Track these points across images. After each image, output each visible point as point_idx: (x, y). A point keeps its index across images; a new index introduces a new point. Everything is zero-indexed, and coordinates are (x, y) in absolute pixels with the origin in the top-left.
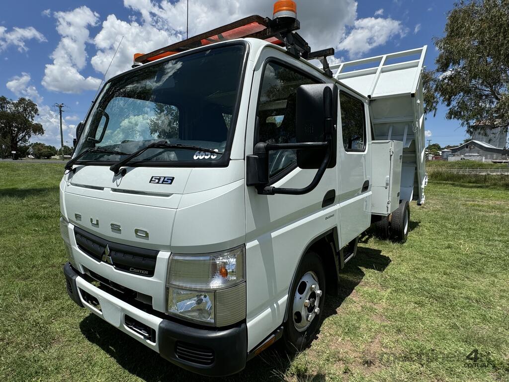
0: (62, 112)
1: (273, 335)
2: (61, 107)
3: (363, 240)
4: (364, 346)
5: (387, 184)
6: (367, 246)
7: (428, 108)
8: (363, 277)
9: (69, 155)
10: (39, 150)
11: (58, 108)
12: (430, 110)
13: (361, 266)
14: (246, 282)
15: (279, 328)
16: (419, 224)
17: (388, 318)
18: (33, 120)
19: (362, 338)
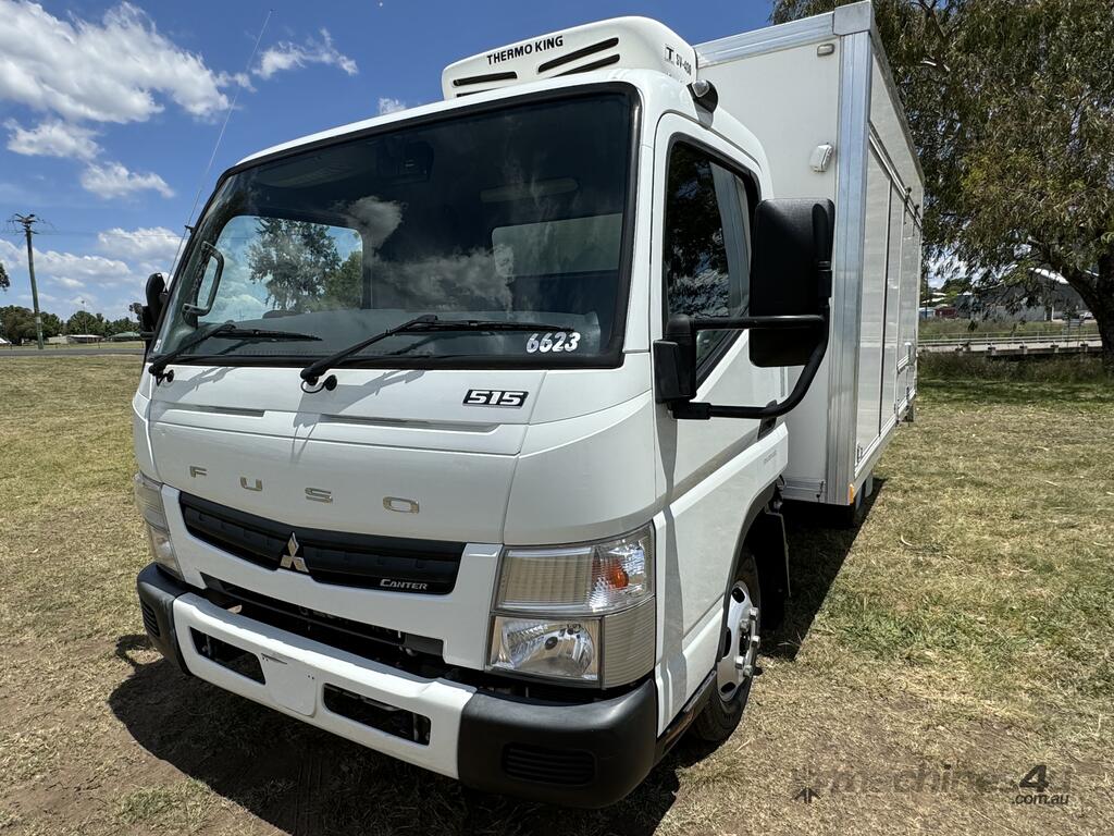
0: (33, 236)
2: (30, 222)
9: (91, 333)
10: (16, 323)
11: (21, 226)
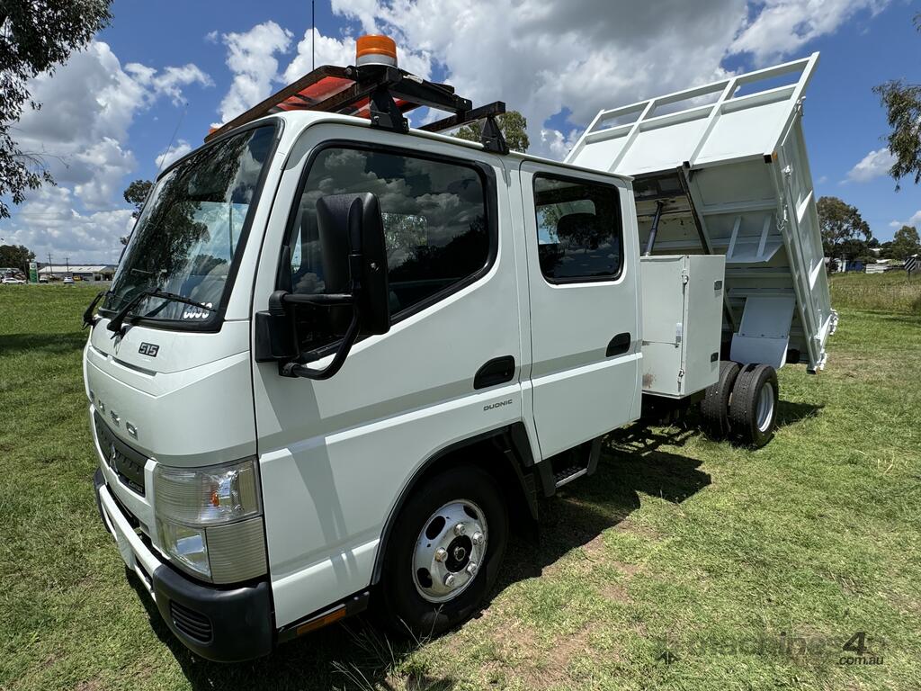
1: (343, 605)
3: (678, 439)
4: (556, 639)
5: (679, 339)
6: (679, 451)
7: (903, 166)
8: (630, 512)
12: (908, 170)
13: (641, 490)
14: (263, 516)
15: (360, 593)
16: (820, 410)
17: (632, 592)
18: (193, 218)
19: (560, 624)
